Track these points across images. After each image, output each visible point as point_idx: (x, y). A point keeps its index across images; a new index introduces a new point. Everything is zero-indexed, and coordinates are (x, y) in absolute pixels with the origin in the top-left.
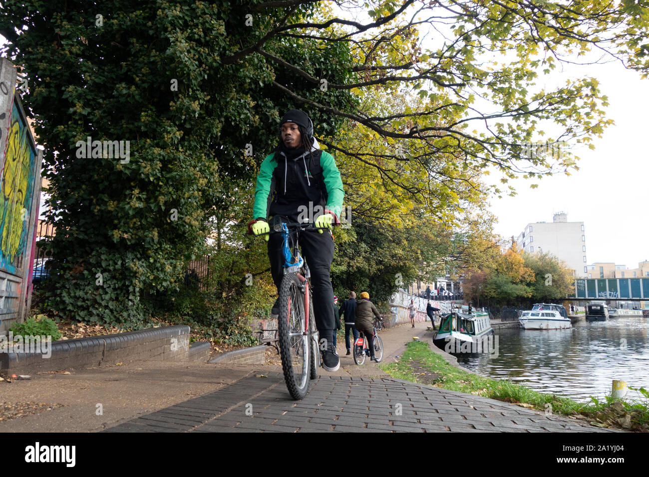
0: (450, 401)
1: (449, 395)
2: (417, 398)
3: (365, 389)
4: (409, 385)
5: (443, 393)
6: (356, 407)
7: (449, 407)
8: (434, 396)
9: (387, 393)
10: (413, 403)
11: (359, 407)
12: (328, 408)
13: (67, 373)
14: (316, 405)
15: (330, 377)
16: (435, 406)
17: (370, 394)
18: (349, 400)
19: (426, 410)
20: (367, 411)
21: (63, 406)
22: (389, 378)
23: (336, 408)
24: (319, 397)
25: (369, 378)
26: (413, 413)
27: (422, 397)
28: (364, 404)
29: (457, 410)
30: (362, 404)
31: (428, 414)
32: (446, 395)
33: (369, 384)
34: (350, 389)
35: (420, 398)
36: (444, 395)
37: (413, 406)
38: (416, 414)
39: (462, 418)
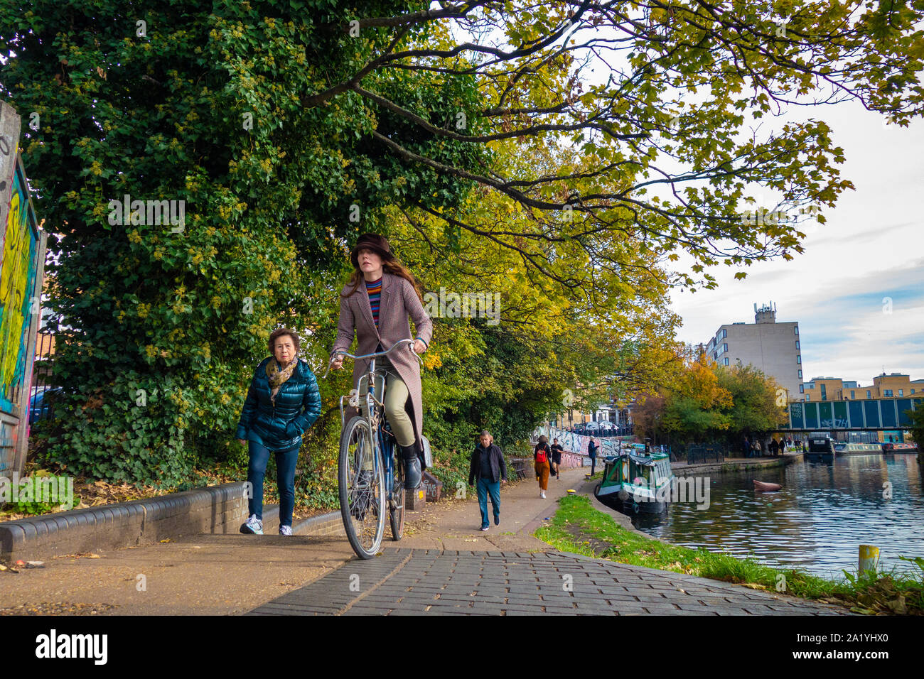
0: (650, 583)
1: (645, 575)
2: (603, 579)
3: (526, 569)
4: (585, 562)
5: (636, 571)
6: (524, 596)
7: (650, 592)
8: (625, 577)
9: (558, 574)
10: (600, 588)
11: (529, 597)
12: (487, 599)
13: (95, 556)
14: (468, 595)
15: (472, 553)
16: (632, 591)
17: (537, 576)
18: (509, 586)
19: (621, 598)
20: (541, 602)
21: (112, 607)
22: (555, 552)
23: (497, 598)
24: (467, 583)
25: (527, 552)
26: (606, 602)
27: (609, 579)
28: (534, 592)
29: (664, 596)
30: (531, 592)
31: (627, 603)
32: (642, 574)
33: (530, 562)
34: (507, 570)
35: (608, 580)
36: (639, 574)
37: (602, 593)
38: (610, 604)
39: (673, 607)
